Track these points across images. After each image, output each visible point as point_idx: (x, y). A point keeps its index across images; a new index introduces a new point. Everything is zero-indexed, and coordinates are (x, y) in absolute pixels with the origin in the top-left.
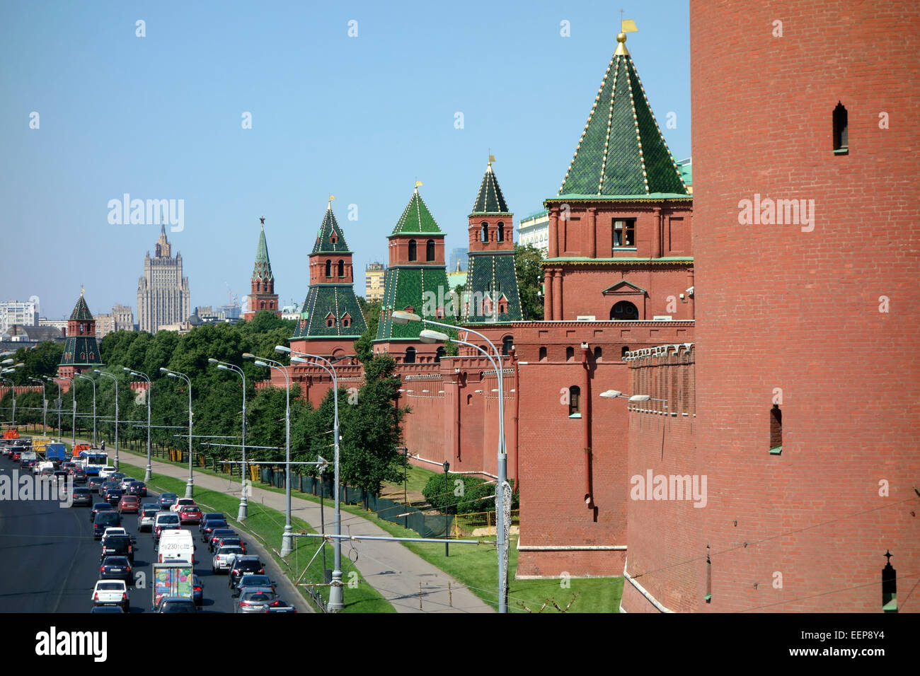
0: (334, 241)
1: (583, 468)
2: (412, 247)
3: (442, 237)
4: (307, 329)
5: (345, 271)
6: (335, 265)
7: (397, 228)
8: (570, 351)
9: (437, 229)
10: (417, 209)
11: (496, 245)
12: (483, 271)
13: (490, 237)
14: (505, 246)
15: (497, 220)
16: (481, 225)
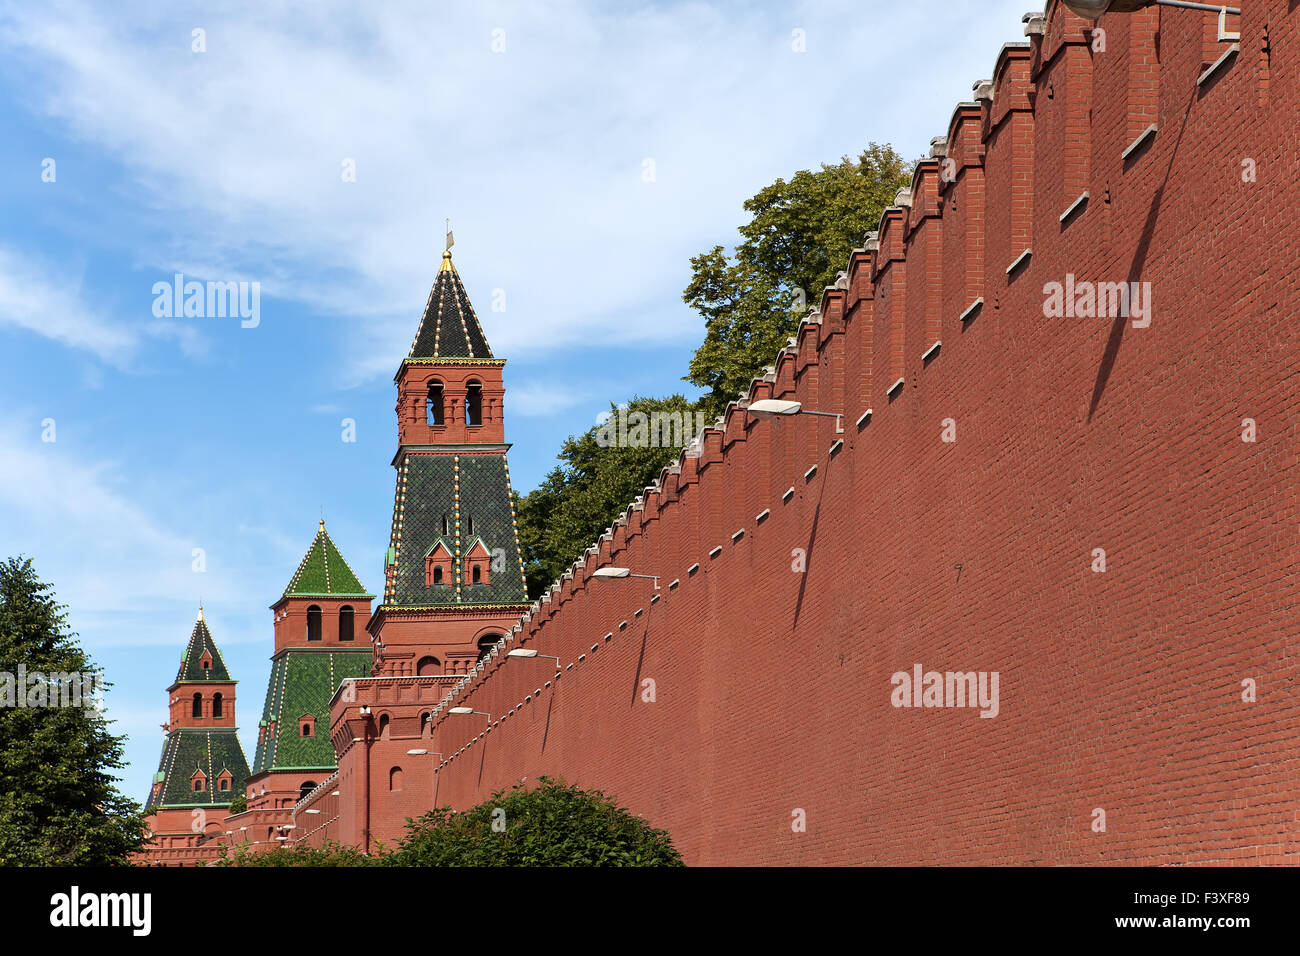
0: (206, 665)
2: (314, 618)
3: (367, 601)
4: (161, 794)
5: (224, 710)
6: (208, 700)
7: (289, 589)
9: (359, 589)
10: (323, 559)
11: (462, 430)
12: (432, 489)
13: (447, 412)
14: (485, 431)
15: (463, 375)
16: (424, 386)
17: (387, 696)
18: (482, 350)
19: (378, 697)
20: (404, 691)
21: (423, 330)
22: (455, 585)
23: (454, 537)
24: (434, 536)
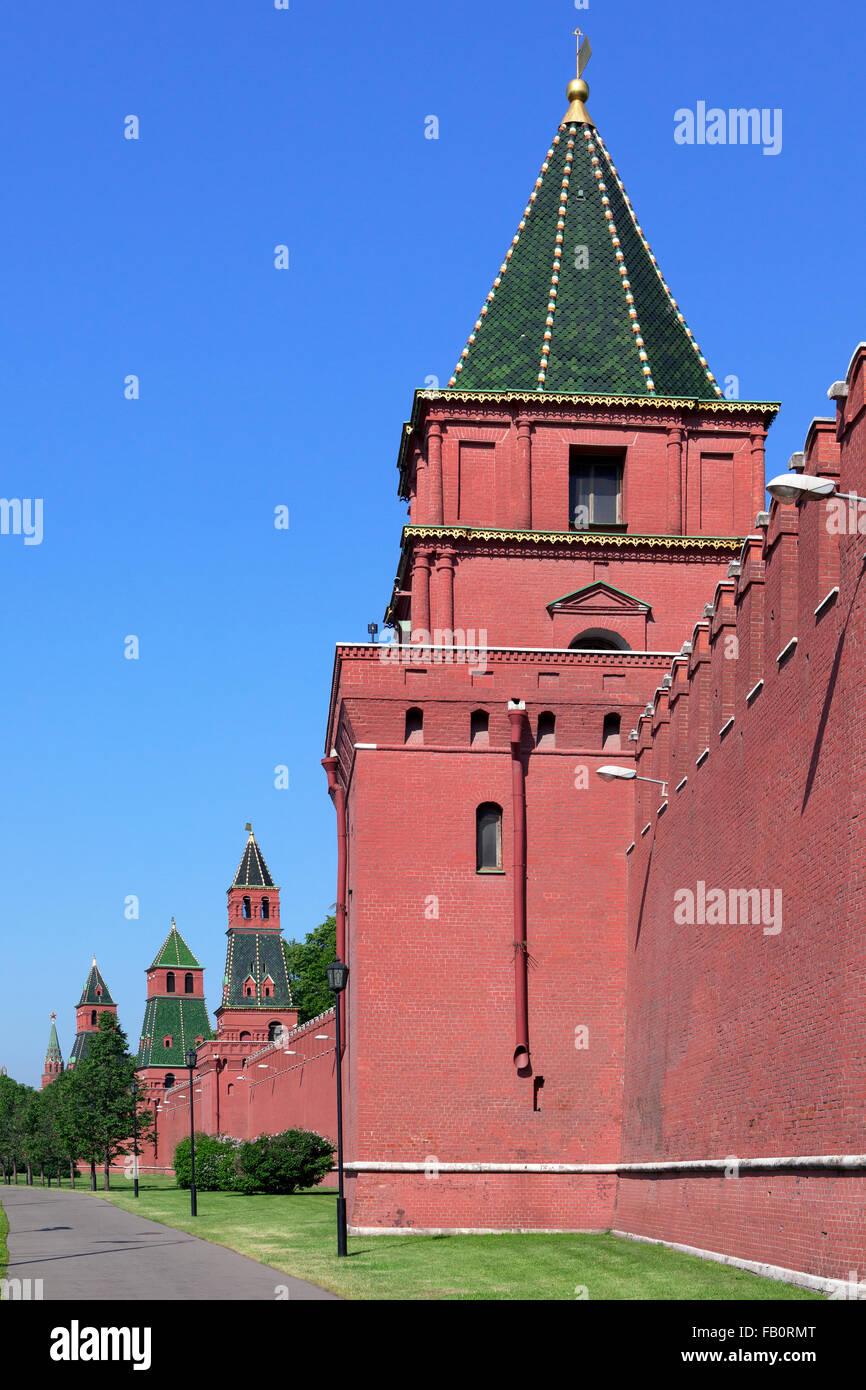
0: (99, 993)
1: (509, 989)
2: (170, 979)
3: (201, 970)
7: (156, 961)
8: (479, 720)
9: (196, 963)
10: (175, 945)
11: (259, 922)
12: (245, 950)
13: (252, 912)
14: (270, 923)
15: (261, 894)
16: (241, 899)
17: (227, 1050)
18: (269, 882)
19: (222, 1050)
20: (234, 1048)
21: (241, 871)
22: (257, 997)
23: (256, 973)
24: (247, 973)
